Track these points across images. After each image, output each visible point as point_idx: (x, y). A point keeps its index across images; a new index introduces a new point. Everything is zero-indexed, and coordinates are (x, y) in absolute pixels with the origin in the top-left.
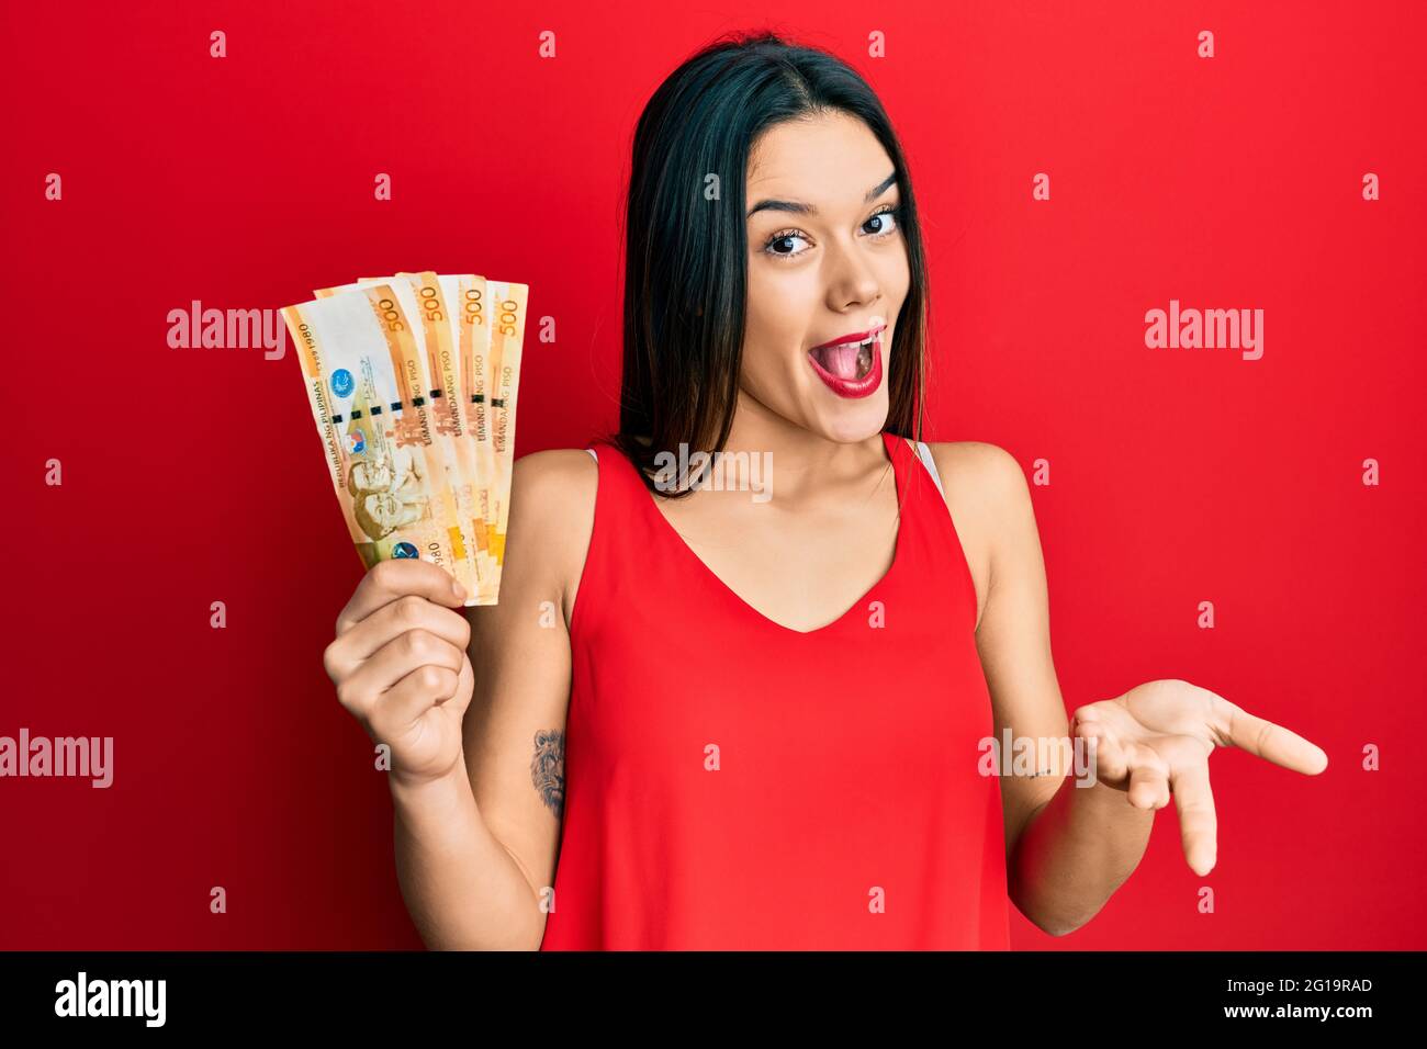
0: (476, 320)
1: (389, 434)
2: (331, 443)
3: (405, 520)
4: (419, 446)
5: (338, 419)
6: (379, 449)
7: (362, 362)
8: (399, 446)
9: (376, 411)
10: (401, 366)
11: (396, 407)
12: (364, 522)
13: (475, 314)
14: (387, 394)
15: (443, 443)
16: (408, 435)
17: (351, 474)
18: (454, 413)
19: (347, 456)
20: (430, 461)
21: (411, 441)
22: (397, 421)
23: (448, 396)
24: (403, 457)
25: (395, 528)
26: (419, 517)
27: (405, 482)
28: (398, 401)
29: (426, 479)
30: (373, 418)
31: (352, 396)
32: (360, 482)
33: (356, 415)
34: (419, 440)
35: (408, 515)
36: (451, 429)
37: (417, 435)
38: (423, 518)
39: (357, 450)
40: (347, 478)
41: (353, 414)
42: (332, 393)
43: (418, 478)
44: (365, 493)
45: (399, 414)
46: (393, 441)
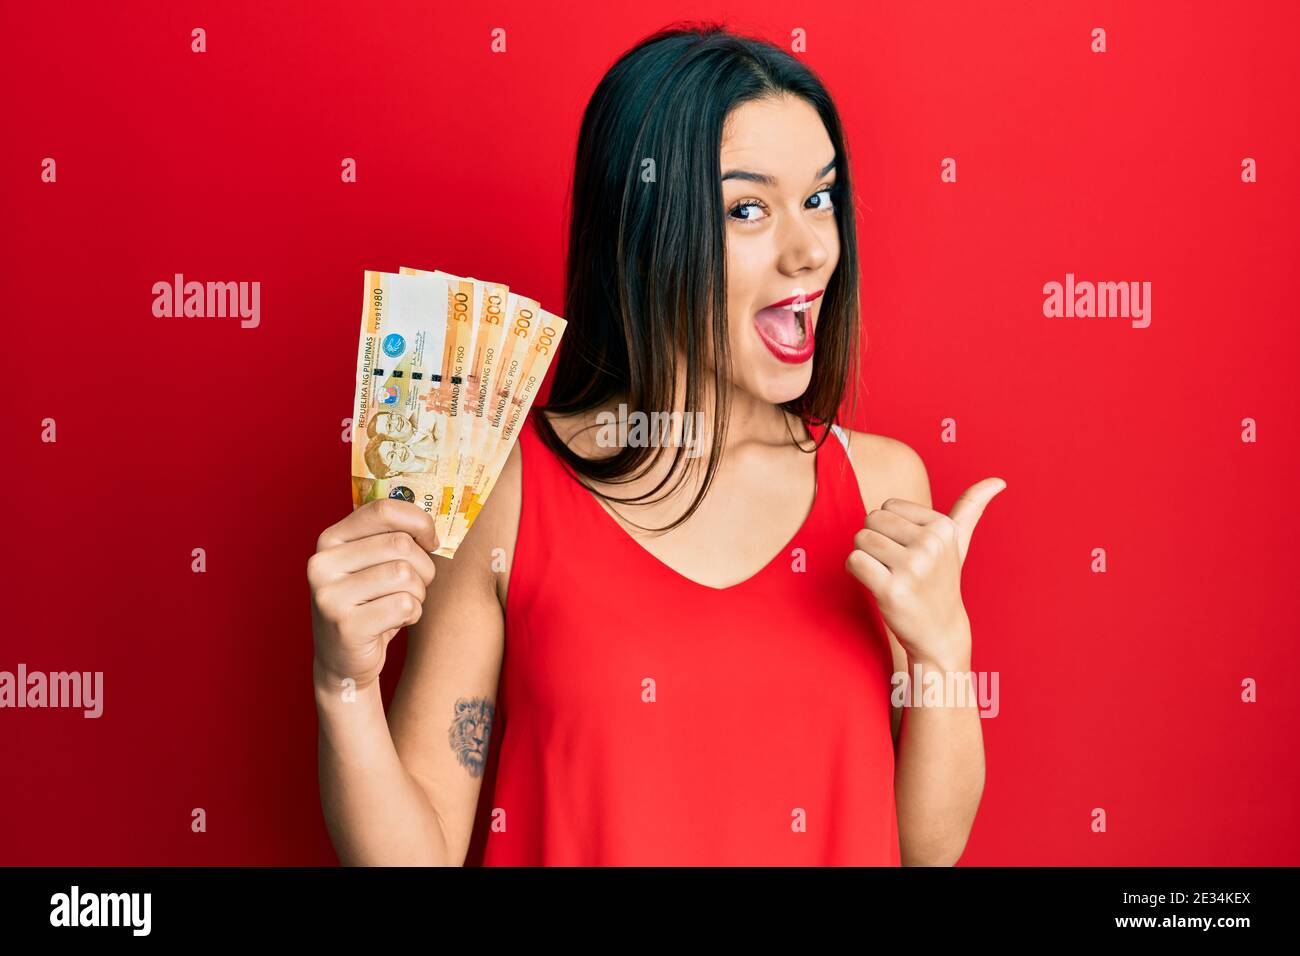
0: (522, 333)
1: (422, 398)
2: (364, 390)
3: (412, 470)
4: (445, 416)
5: (379, 372)
6: (409, 407)
7: (418, 334)
8: (428, 409)
9: (417, 376)
10: (452, 349)
11: (436, 378)
12: (373, 461)
13: (523, 329)
14: (432, 364)
15: (465, 419)
16: (438, 404)
17: (375, 419)
18: (482, 398)
19: (376, 403)
20: (449, 429)
21: (439, 409)
22: (433, 389)
23: (482, 383)
24: (427, 420)
25: (401, 473)
26: (425, 470)
27: (424, 439)
28: (439, 374)
29: (441, 443)
30: (413, 382)
31: (399, 359)
32: (381, 427)
33: (398, 374)
34: (447, 410)
35: (417, 466)
36: (474, 410)
37: (446, 406)
38: (429, 472)
39: (387, 401)
40: (369, 421)
41: (395, 372)
42: (381, 349)
43: (435, 439)
44: (383, 438)
45: (437, 385)
46: (424, 404)
